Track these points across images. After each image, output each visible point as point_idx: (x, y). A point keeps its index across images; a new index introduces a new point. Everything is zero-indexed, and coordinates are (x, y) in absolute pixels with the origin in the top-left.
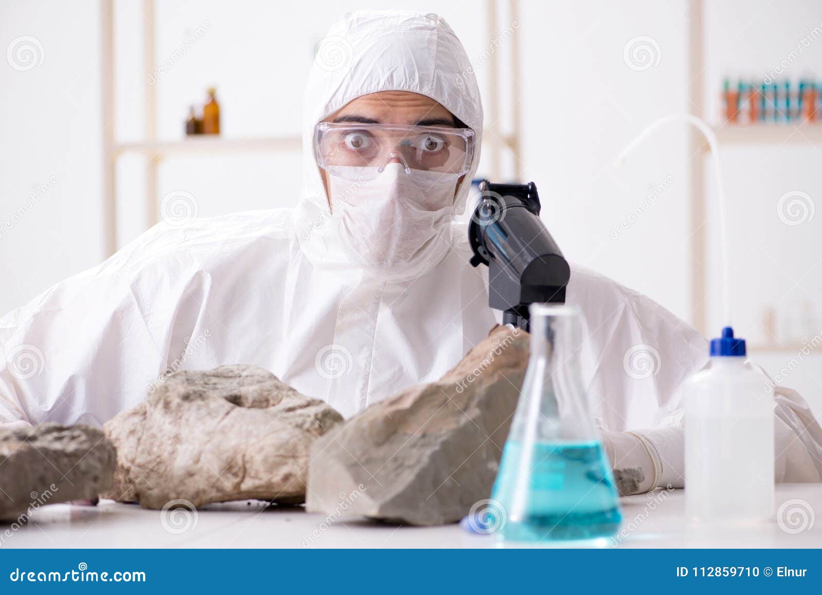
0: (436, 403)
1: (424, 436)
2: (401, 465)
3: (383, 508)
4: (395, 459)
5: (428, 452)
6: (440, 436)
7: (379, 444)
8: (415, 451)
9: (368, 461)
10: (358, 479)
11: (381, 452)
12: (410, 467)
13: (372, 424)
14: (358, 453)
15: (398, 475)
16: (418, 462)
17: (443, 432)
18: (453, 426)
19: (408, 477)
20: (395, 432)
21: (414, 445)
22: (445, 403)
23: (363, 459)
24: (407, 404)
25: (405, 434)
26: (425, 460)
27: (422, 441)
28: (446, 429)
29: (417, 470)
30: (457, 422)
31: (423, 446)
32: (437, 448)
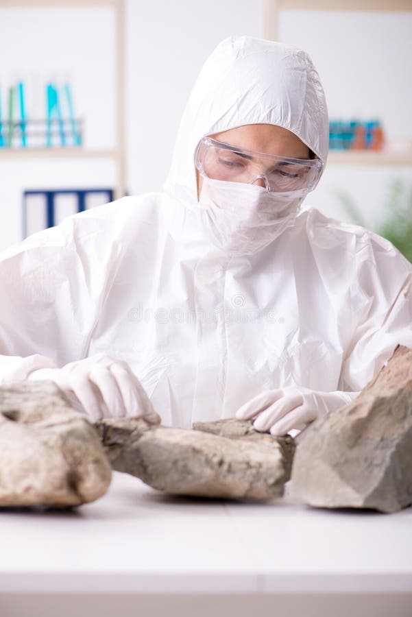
0: (385, 412)
1: (382, 439)
2: (370, 465)
3: (367, 500)
4: (366, 460)
5: (389, 452)
6: (395, 439)
7: (351, 447)
8: (378, 452)
9: (347, 461)
10: (342, 476)
11: (353, 454)
12: (378, 466)
13: (343, 430)
14: (338, 455)
15: (371, 472)
16: (383, 461)
17: (395, 436)
18: (401, 431)
19: (379, 474)
20: (360, 437)
21: (376, 448)
22: (390, 413)
23: (342, 460)
24: (363, 413)
25: (368, 438)
26: (388, 460)
27: (381, 444)
28: (396, 434)
29: (384, 468)
30: (403, 428)
31: (383, 448)
32: (393, 449)
